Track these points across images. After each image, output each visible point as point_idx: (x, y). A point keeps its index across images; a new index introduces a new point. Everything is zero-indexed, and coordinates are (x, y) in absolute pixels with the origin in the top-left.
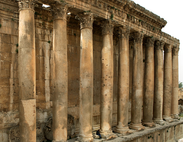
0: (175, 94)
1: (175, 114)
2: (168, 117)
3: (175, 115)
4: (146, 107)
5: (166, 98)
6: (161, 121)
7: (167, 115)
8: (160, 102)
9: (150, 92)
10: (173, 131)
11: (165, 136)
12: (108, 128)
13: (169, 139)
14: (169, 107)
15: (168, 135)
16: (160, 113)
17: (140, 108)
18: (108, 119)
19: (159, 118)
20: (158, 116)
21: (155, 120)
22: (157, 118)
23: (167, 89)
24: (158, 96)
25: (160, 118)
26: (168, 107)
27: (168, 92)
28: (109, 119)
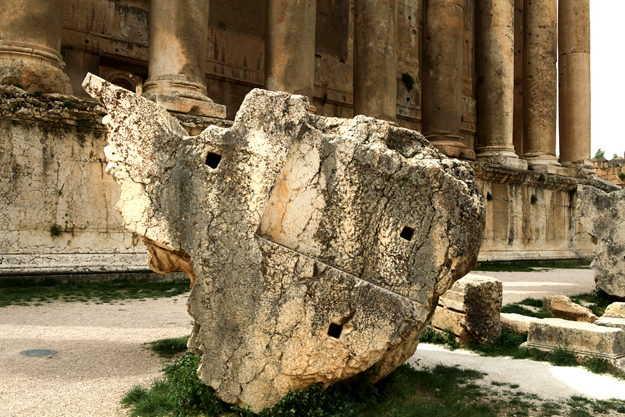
0: (575, 77)
1: (580, 159)
2: (544, 156)
3: (580, 162)
4: (431, 73)
5: (535, 77)
6: (505, 154)
7: (539, 148)
8: (500, 73)
9: (443, 6)
10: (565, 212)
11: (521, 216)
12: (176, 60)
13: (543, 237)
14: (547, 113)
15: (537, 217)
16: (501, 123)
17: (386, 49)
18: (174, 15)
19: (499, 144)
20: (495, 135)
21: (483, 151)
22: (491, 144)
23: (536, 40)
24: (493, 49)
25: (501, 141)
26: (543, 116)
27: (541, 51)
28: (178, 17)
